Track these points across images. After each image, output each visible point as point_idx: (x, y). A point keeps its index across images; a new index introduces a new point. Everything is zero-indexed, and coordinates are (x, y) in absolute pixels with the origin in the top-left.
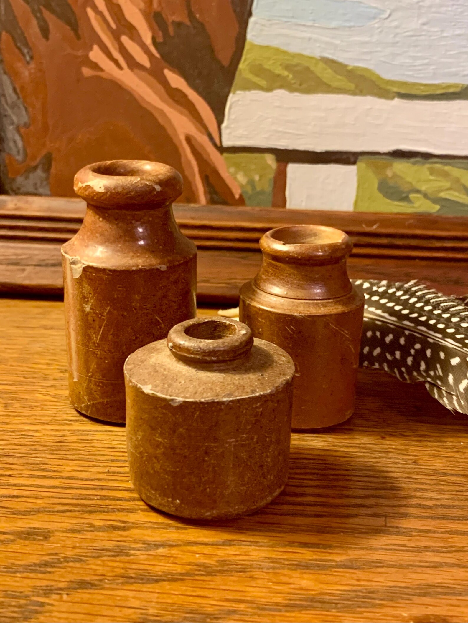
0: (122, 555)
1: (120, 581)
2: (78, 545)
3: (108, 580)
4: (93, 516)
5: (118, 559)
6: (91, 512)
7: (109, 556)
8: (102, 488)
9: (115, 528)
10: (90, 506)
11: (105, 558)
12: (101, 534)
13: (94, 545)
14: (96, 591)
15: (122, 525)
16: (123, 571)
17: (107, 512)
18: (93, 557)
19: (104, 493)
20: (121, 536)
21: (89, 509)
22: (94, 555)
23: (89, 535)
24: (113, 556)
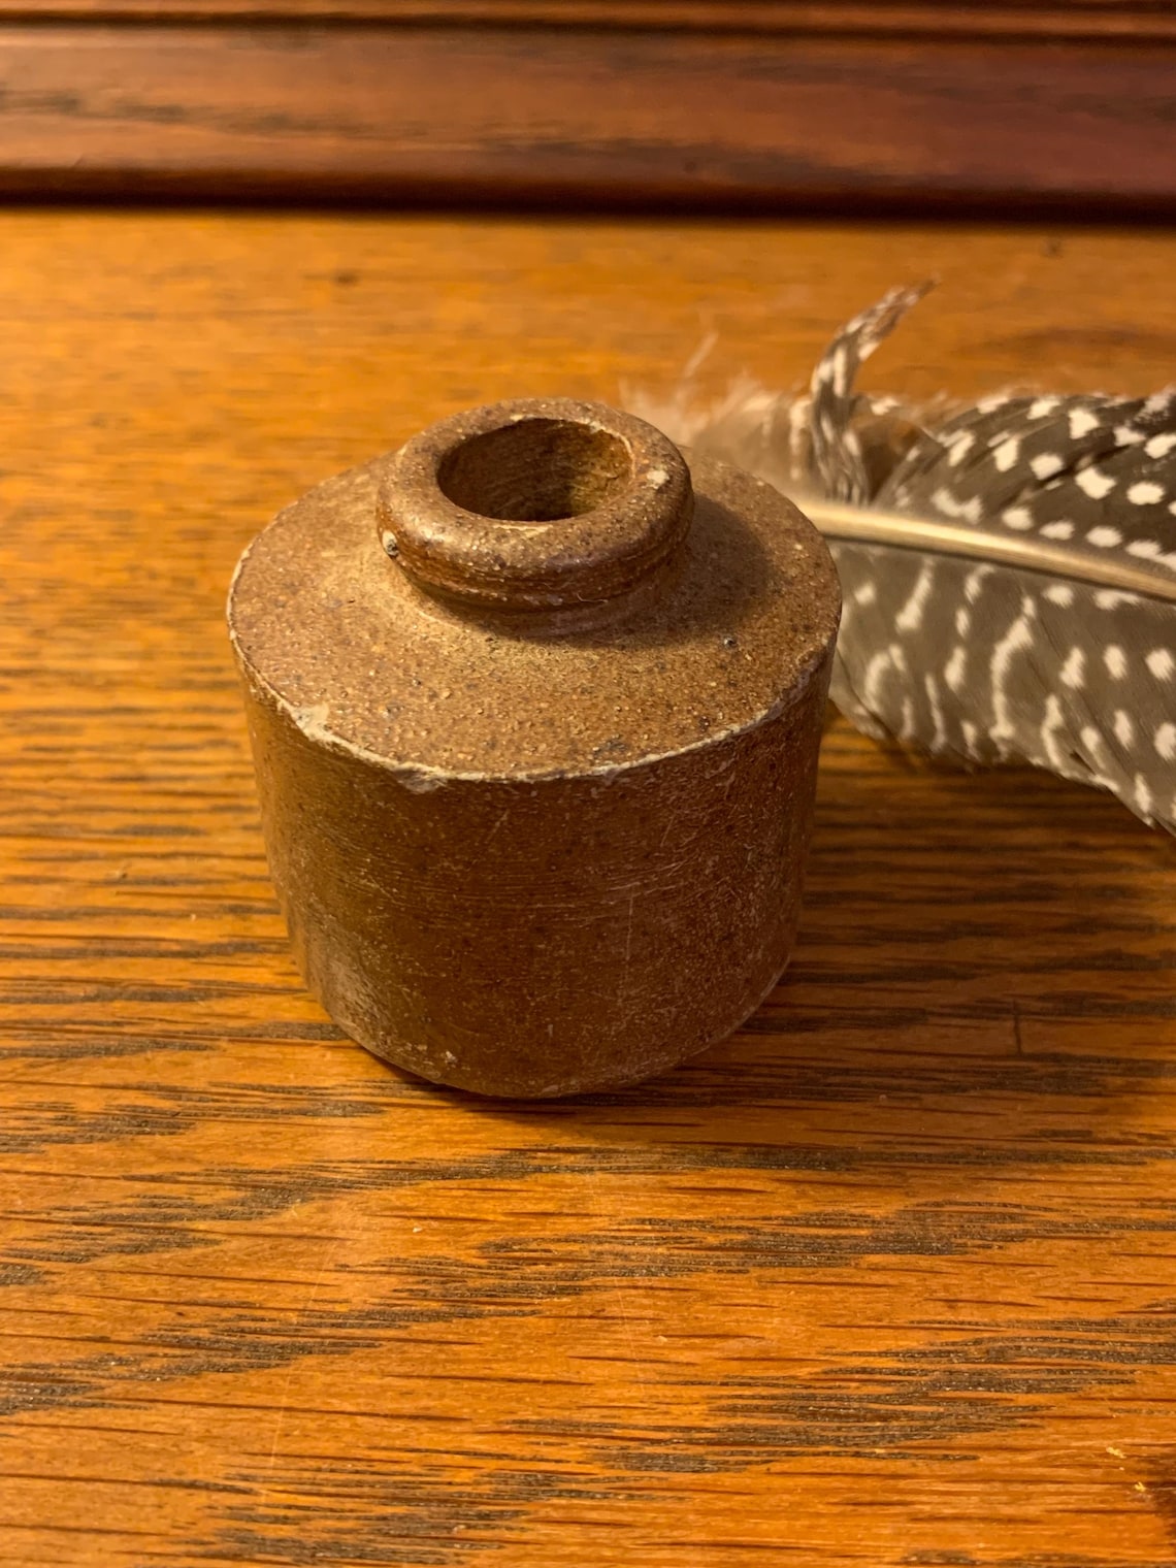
0: (167, 1245)
1: (156, 1364)
2: (19, 1204)
3: (121, 1361)
4: (70, 1072)
5: (149, 1260)
6: (66, 1056)
7: (122, 1250)
8: (102, 949)
9: (143, 1122)
10: (59, 1026)
11: (109, 1261)
12: (93, 1150)
13: (73, 1202)
14: (81, 1416)
15: (167, 1105)
16: (169, 1315)
17: (119, 1052)
18: (72, 1258)
19: (108, 969)
20: (163, 1156)
21: (60, 1041)
22: (74, 1246)
23: (56, 1158)
24: (138, 1249)
